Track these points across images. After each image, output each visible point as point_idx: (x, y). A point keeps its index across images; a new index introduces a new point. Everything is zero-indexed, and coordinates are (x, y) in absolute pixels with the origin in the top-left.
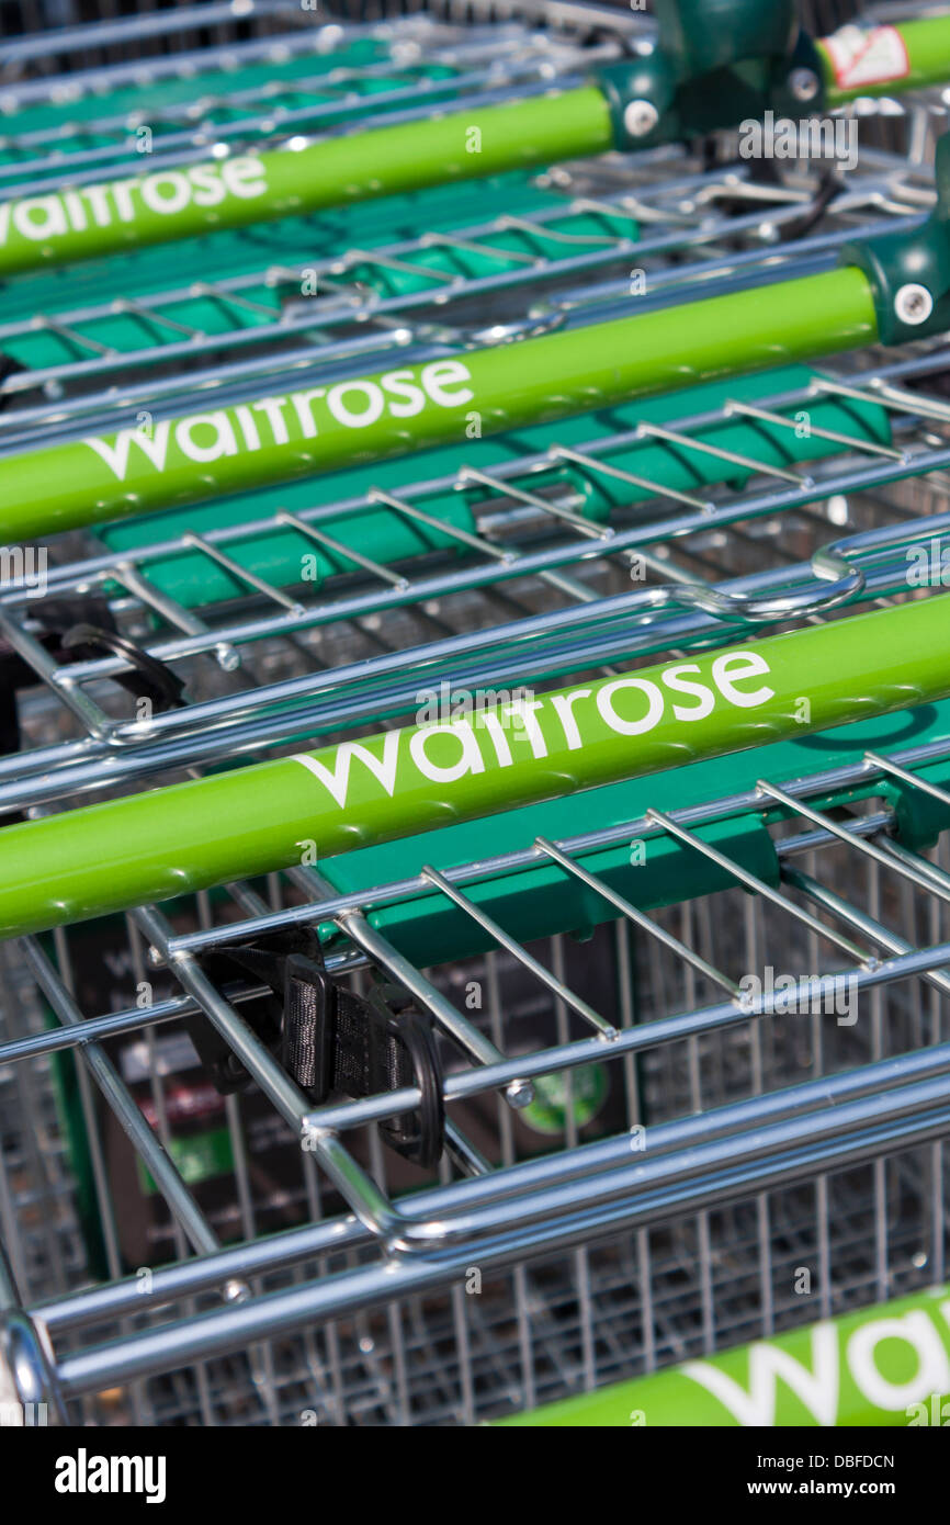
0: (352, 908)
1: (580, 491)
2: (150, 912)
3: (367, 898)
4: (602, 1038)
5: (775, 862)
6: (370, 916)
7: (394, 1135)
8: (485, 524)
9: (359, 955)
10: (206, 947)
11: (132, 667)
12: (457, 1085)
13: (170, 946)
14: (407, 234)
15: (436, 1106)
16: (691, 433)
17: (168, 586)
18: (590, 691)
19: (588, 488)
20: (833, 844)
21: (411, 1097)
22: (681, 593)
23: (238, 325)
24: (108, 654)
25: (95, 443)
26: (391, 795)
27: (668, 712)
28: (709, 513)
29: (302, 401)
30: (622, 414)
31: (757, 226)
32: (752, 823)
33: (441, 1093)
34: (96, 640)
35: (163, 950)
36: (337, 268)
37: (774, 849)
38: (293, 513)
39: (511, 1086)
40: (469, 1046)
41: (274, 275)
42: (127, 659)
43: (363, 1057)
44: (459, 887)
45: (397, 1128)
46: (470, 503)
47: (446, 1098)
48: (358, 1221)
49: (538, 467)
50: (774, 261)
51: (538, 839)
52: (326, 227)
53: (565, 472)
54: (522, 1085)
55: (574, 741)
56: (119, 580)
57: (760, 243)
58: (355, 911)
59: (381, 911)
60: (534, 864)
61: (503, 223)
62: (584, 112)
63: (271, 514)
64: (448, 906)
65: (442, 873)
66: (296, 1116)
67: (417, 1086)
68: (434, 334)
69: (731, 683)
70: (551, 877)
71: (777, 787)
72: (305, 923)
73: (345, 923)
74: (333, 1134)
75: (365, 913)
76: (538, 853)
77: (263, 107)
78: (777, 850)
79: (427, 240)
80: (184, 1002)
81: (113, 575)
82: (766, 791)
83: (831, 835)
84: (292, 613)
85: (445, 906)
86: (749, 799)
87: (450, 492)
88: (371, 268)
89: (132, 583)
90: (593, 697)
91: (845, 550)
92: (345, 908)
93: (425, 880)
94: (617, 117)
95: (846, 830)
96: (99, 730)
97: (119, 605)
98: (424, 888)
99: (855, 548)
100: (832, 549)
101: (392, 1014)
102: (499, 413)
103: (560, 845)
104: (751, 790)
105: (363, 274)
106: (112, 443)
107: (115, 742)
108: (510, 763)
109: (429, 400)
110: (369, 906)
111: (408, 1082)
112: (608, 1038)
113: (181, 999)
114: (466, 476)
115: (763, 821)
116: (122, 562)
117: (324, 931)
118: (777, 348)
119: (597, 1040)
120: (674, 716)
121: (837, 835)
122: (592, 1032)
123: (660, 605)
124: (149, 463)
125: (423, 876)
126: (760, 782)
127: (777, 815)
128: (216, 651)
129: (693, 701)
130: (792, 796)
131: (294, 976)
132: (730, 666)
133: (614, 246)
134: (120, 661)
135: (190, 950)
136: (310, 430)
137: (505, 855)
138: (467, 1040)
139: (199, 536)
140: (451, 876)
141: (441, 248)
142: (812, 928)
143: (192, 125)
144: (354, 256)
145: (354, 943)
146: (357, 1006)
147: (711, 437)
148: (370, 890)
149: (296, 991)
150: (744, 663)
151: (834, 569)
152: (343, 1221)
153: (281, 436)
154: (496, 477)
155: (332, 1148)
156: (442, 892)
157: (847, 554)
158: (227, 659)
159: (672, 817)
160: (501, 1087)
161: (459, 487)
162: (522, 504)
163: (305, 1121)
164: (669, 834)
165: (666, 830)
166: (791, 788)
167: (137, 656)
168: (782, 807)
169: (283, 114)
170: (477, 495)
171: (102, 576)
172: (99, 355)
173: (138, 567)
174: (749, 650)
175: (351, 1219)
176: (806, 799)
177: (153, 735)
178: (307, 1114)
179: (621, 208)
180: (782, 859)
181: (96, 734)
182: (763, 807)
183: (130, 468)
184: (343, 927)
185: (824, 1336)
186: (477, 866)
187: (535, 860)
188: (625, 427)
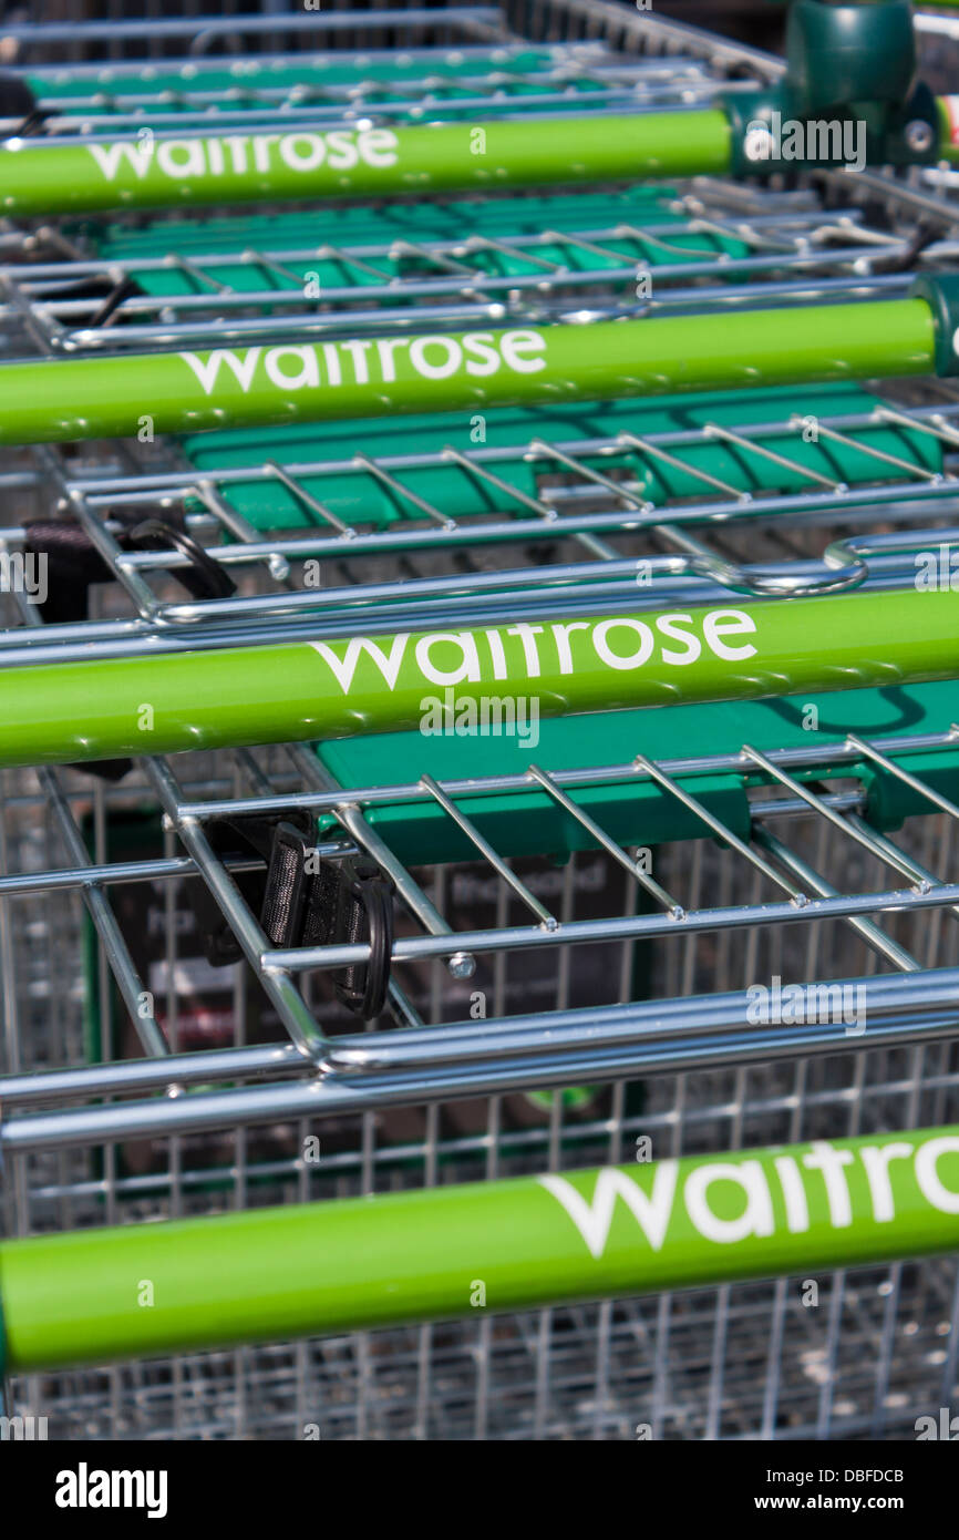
0: (351, 802)
1: (641, 478)
2: (169, 783)
3: (367, 796)
4: (543, 927)
5: (747, 823)
6: (367, 813)
7: (345, 991)
8: (548, 494)
9: (352, 846)
10: (212, 816)
11: (189, 563)
12: (403, 949)
13: (179, 810)
14: (530, 229)
15: (385, 964)
16: (757, 440)
17: (243, 507)
18: (588, 625)
19: (649, 476)
20: (808, 814)
21: (363, 952)
22: (697, 563)
23: (351, 283)
24: (169, 547)
25: (190, 358)
26: (392, 687)
27: (657, 654)
28: (746, 503)
29: (386, 347)
30: (695, 416)
31: (852, 261)
32: (733, 783)
33: (388, 953)
34: (161, 534)
35: (174, 816)
36: (459, 250)
37: (748, 809)
38: (370, 458)
39: (453, 957)
40: (425, 922)
41: (396, 249)
42: (187, 555)
43: (330, 919)
44: (454, 799)
45: (350, 984)
46: (536, 474)
47: (393, 959)
48: (295, 1049)
49: (607, 450)
50: (864, 291)
51: (532, 767)
52: (458, 216)
53: (630, 460)
54: (465, 957)
55: (566, 666)
56: (201, 497)
57: (852, 274)
58: (354, 805)
59: (378, 810)
60: (525, 789)
61: (621, 231)
62: (706, 134)
63: (349, 458)
64: (439, 813)
65: (439, 783)
66: (256, 953)
67: (370, 945)
68: (525, 311)
69: (719, 636)
70: (541, 802)
71: (761, 753)
72: (305, 809)
73: (342, 816)
74: (286, 973)
75: (363, 809)
76: (529, 779)
77: (419, 96)
78: (752, 811)
79: (547, 237)
80: (186, 863)
81: (198, 493)
82: (748, 756)
83: (807, 806)
84: (344, 535)
85: (437, 813)
86: (733, 760)
87: (519, 461)
88: (489, 254)
89: (209, 500)
90: (589, 632)
91: (859, 548)
92: (345, 801)
93: (422, 788)
94: (737, 141)
95: (824, 804)
96: (147, 609)
97: (196, 520)
98: (420, 794)
99: (868, 547)
100: (847, 544)
101: (358, 878)
102: (571, 385)
103: (552, 775)
104: (736, 753)
105: (480, 260)
106: (205, 362)
107: (160, 623)
108: (505, 677)
109: (503, 364)
110: (367, 803)
111: (363, 939)
112: (548, 928)
113: (183, 860)
114: (534, 449)
115: (743, 783)
116: (204, 480)
117: (324, 822)
118: (841, 364)
119: (539, 928)
120: (662, 658)
121: (812, 806)
122: (534, 920)
123: (678, 572)
124: (235, 382)
125: (421, 783)
126: (745, 747)
127: (757, 780)
128: (269, 560)
129: (680, 648)
130: (775, 765)
131: (282, 842)
132: (720, 622)
133: (714, 259)
134: (179, 556)
135: (198, 817)
136: (389, 374)
137: (499, 777)
138: (426, 918)
139: (278, 466)
140: (446, 787)
141: (559, 246)
142: (759, 869)
143: (347, 102)
144: (475, 241)
145: (348, 835)
146: (331, 874)
147: (776, 446)
148: (370, 788)
149: (280, 853)
150: (735, 621)
151: (842, 560)
152: (281, 1048)
153: (362, 376)
154: (565, 453)
155: (283, 984)
156: (436, 801)
157: (860, 552)
158: (277, 570)
159: (660, 766)
160: (445, 957)
161: (529, 457)
162: (588, 481)
163: (263, 959)
164: (654, 781)
165: (652, 777)
166: (774, 756)
167: (196, 553)
168: (763, 773)
169: (431, 102)
170: (544, 468)
171: (185, 492)
172: (217, 291)
173: (219, 487)
174: (742, 610)
175: (290, 1047)
176: (789, 769)
177: (194, 620)
178: (266, 952)
179: (735, 231)
180: (756, 820)
181: (144, 614)
182: (745, 770)
183: (218, 385)
184: (341, 820)
185: (667, 1172)
186: (472, 782)
187: (526, 785)
188: (694, 426)
